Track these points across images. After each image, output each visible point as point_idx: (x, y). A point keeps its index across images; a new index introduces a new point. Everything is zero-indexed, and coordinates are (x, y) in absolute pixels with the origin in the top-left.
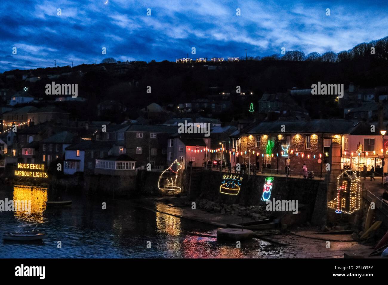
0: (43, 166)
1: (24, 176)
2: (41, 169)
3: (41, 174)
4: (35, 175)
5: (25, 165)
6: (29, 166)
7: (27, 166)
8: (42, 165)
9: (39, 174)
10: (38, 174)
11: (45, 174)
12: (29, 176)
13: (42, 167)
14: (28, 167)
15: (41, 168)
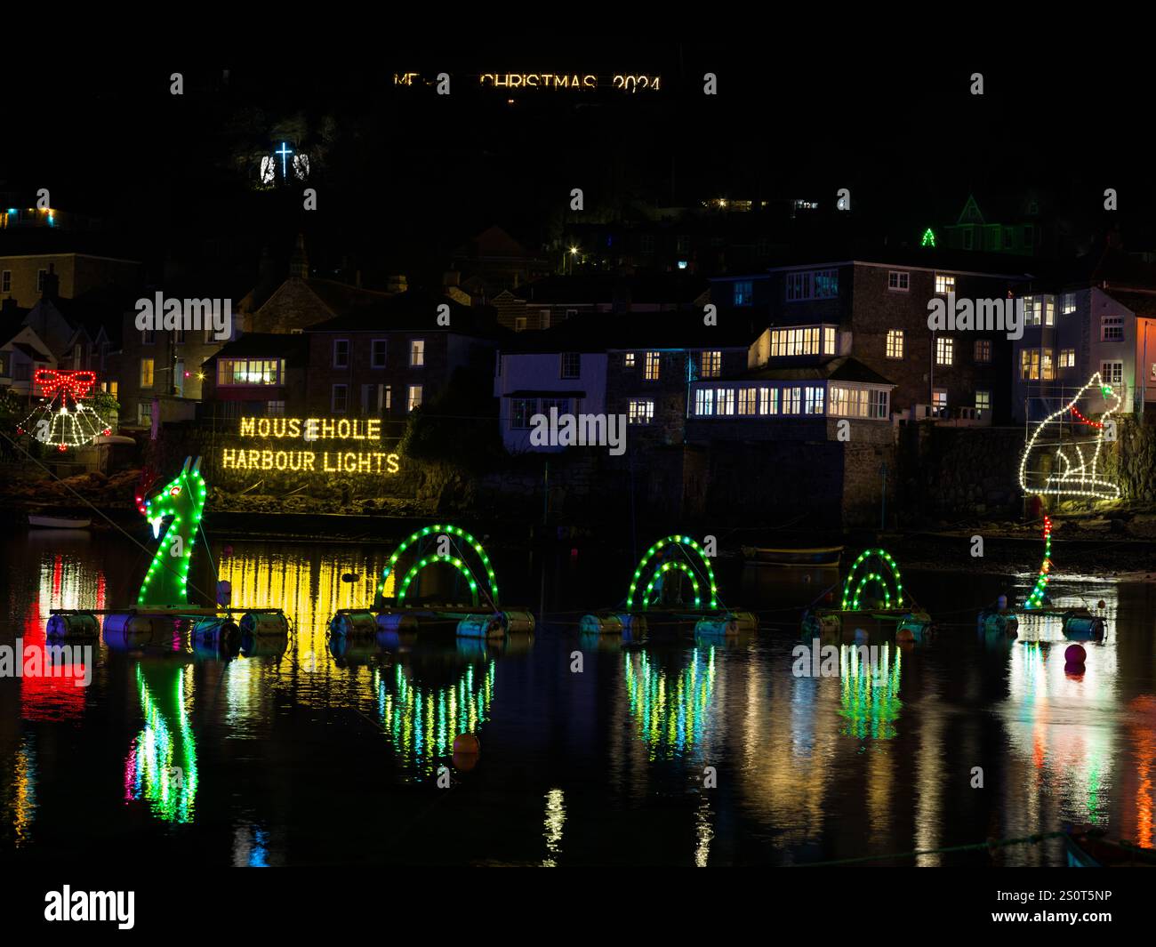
0: (374, 425)
1: (274, 469)
2: (362, 437)
3: (364, 458)
4: (333, 463)
5: (280, 423)
6: (303, 429)
7: (288, 429)
8: (370, 421)
9: (356, 461)
10: (350, 460)
11: (384, 460)
12: (301, 470)
13: (370, 429)
14: (294, 432)
15: (365, 433)
